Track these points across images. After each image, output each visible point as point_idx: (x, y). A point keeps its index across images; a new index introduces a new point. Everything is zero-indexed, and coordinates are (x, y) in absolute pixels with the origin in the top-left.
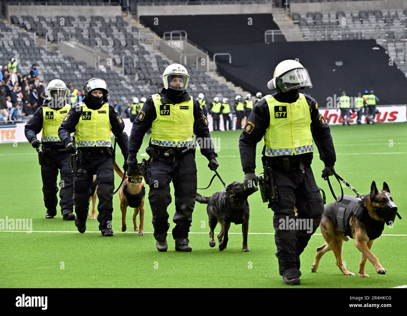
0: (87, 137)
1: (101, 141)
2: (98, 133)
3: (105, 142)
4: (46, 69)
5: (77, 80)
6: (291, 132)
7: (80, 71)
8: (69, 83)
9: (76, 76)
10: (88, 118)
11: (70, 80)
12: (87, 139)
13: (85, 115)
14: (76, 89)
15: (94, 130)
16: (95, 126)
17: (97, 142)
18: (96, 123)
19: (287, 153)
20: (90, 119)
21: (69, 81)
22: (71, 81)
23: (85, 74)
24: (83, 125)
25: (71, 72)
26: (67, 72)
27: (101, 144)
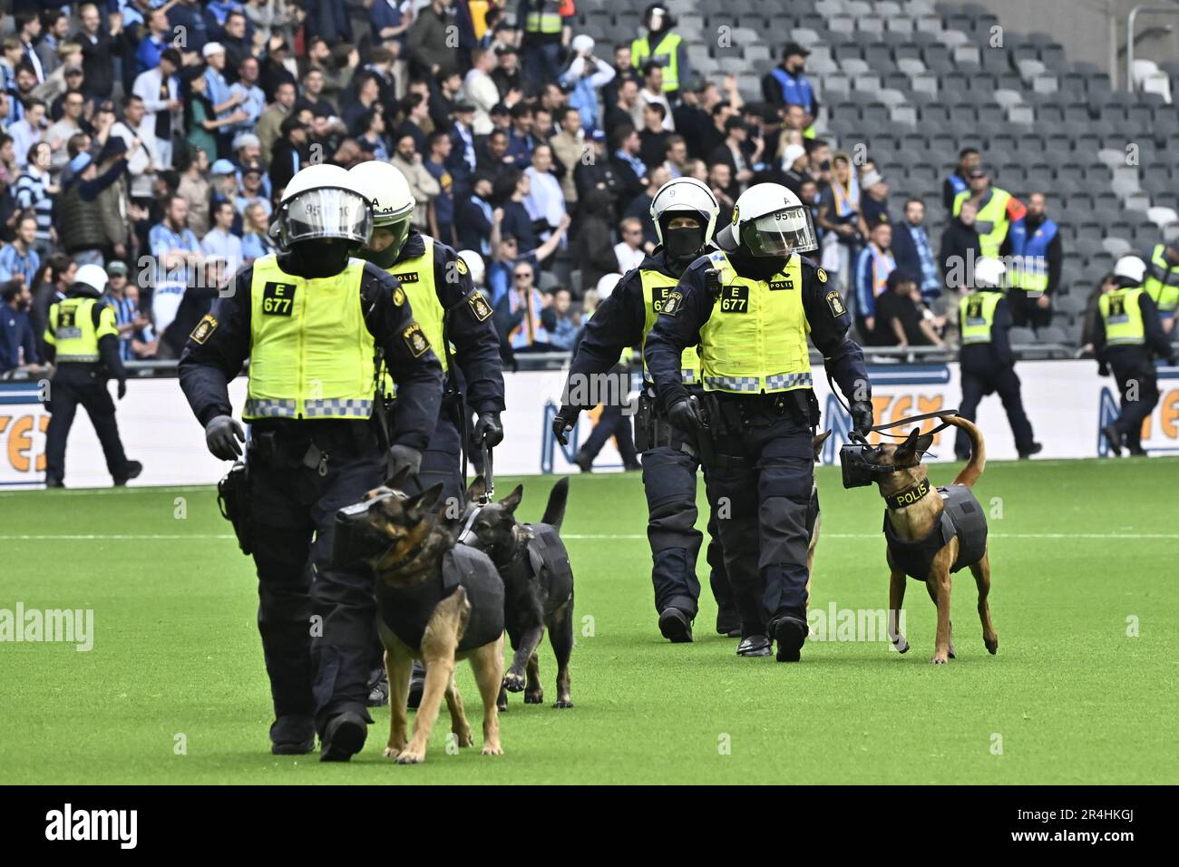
0: (738, 364)
1: (780, 376)
2: (769, 353)
3: (792, 377)
4: (840, 73)
5: (1011, 137)
6: (301, 356)
7: (1027, 86)
8: (965, 153)
9: (1006, 117)
10: (740, 309)
11: (969, 137)
12: (738, 370)
13: (730, 297)
14: (1002, 187)
15: (759, 344)
16: (760, 331)
17: (768, 378)
18: (763, 320)
19: (283, 412)
20: (745, 310)
21: (963, 145)
22: (977, 145)
23: (1052, 106)
24: (723, 328)
25: (979, 92)
26: (955, 94)
27: (780, 384)
